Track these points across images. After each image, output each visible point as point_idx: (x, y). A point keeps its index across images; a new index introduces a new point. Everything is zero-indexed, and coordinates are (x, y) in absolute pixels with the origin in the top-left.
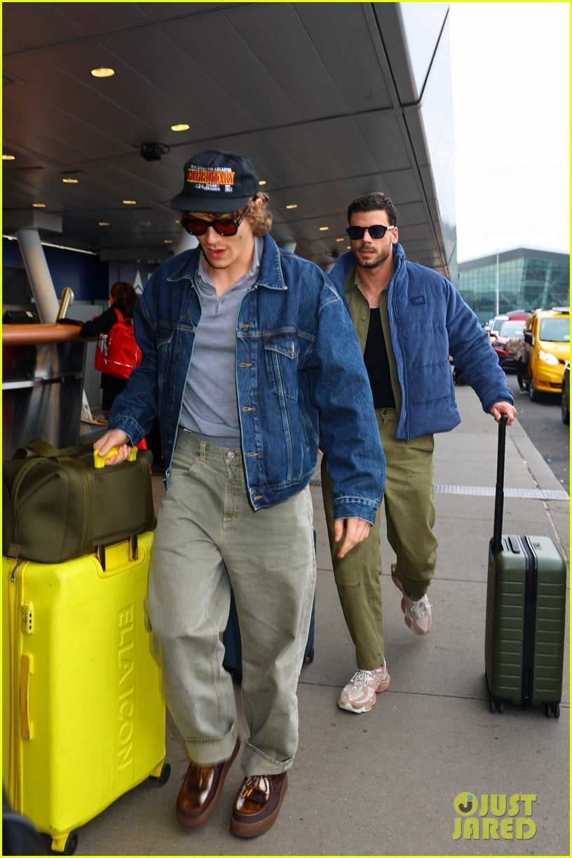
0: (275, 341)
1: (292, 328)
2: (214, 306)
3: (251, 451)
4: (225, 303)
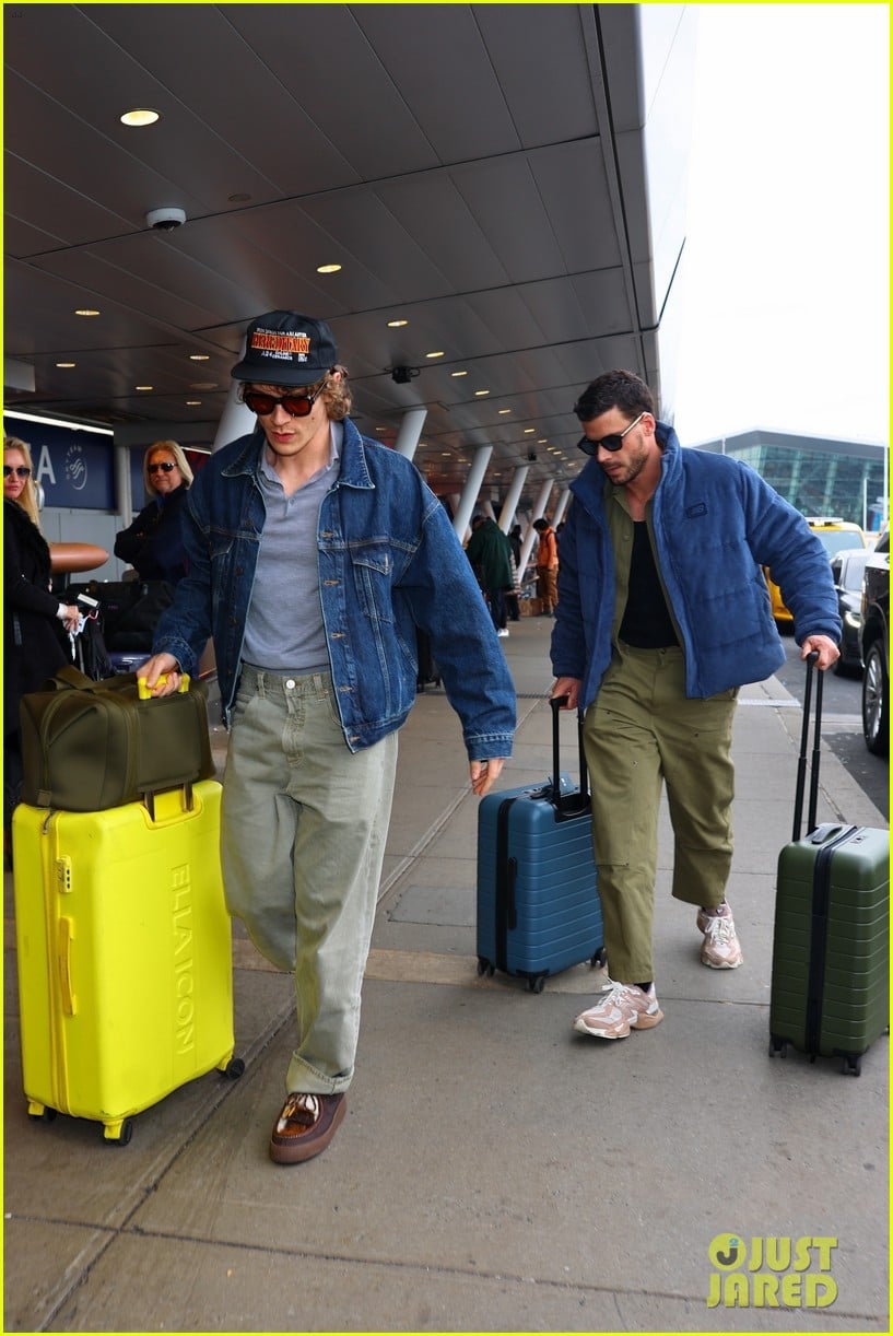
0: (365, 553)
1: (384, 537)
2: (282, 507)
3: (343, 685)
4: (296, 504)
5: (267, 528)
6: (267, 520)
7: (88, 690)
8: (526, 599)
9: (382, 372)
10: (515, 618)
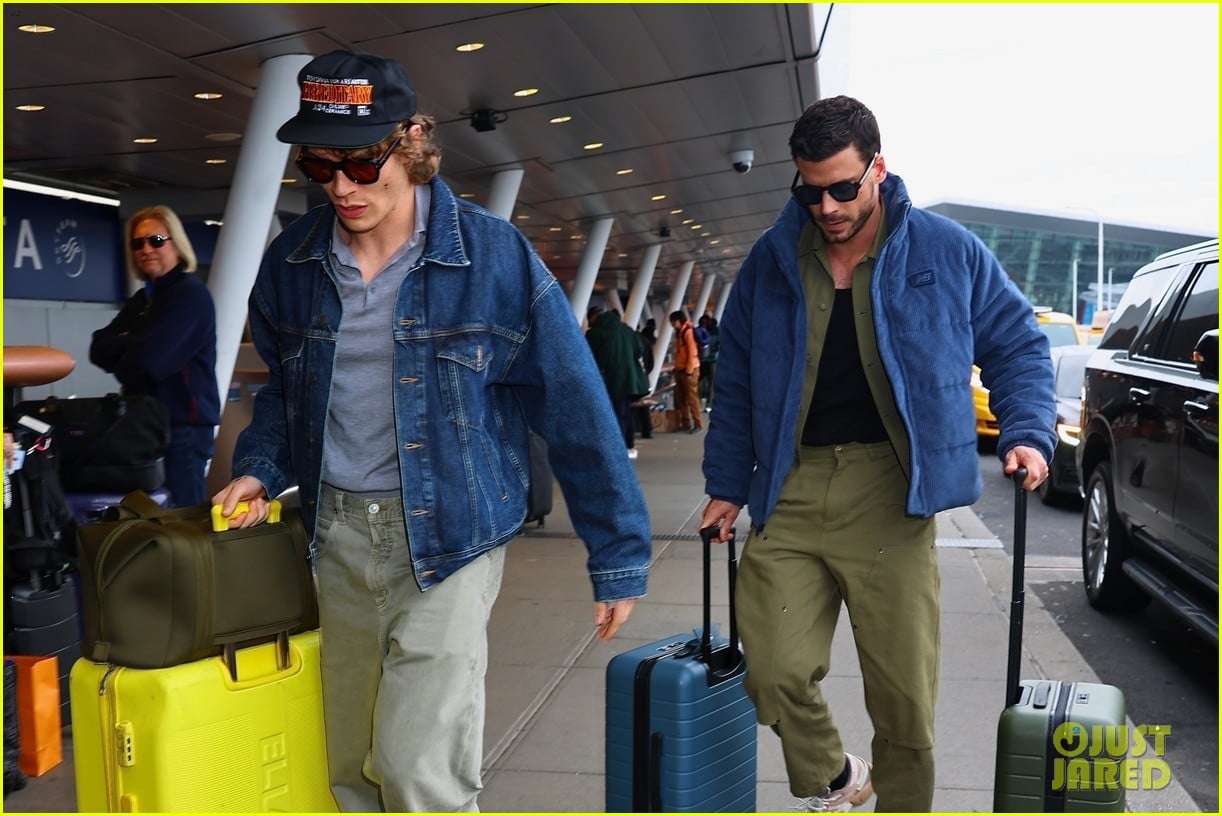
0: (452, 344)
1: (477, 325)
2: (360, 297)
3: (416, 508)
4: (377, 291)
5: (344, 325)
6: (344, 315)
7: (154, 520)
8: (661, 410)
9: (460, 116)
10: (646, 435)
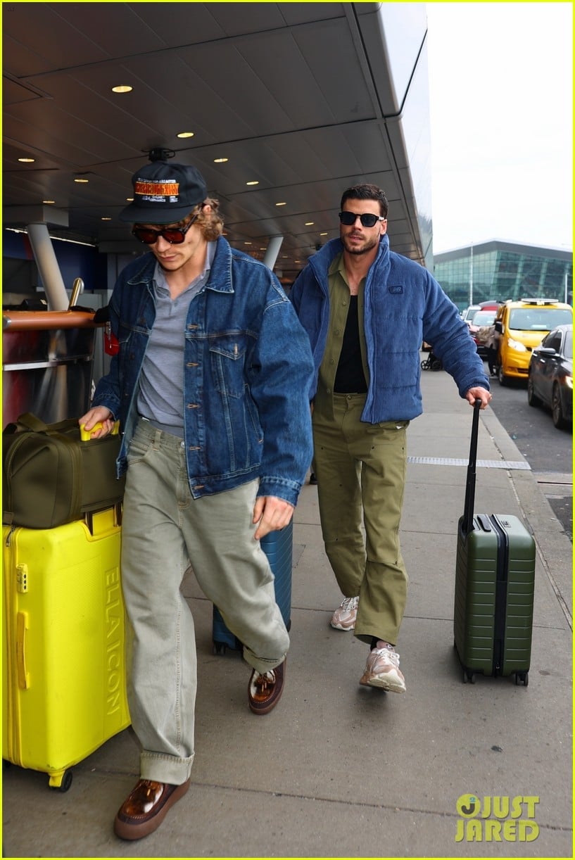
1: (235, 331)
3: (192, 445)
4: (178, 305)
